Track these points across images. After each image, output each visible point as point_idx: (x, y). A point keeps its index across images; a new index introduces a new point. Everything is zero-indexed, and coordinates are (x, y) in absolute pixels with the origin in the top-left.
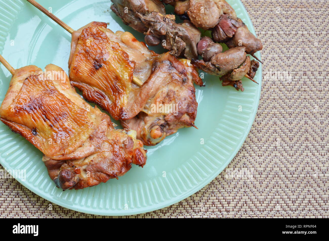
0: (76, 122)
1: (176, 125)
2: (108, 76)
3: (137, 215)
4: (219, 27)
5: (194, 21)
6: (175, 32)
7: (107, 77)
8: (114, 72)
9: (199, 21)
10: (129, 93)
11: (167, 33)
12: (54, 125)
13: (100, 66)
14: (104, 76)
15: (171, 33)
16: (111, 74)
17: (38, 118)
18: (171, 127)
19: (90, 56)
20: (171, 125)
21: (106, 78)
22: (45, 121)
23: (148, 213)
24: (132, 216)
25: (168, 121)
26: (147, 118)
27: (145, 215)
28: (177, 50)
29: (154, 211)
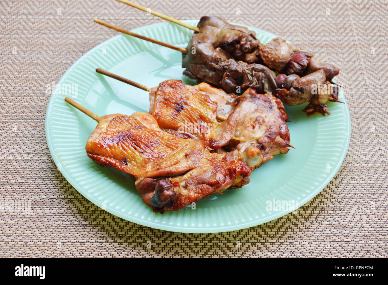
0: (169, 147)
1: (272, 148)
2: (191, 116)
3: (240, 230)
4: (293, 62)
5: (267, 61)
6: (251, 68)
7: (191, 118)
8: (197, 112)
9: (272, 58)
10: (216, 128)
11: (244, 71)
12: (145, 151)
13: (182, 108)
14: (187, 117)
15: (248, 70)
16: (194, 115)
17: (128, 147)
18: (267, 150)
19: (170, 102)
20: (266, 148)
21: (189, 119)
22: (136, 149)
23: (252, 227)
24: (234, 231)
25: (262, 143)
26: (240, 145)
27: (248, 230)
28: (257, 80)
29: (258, 226)
